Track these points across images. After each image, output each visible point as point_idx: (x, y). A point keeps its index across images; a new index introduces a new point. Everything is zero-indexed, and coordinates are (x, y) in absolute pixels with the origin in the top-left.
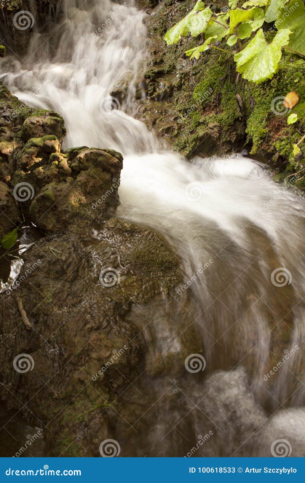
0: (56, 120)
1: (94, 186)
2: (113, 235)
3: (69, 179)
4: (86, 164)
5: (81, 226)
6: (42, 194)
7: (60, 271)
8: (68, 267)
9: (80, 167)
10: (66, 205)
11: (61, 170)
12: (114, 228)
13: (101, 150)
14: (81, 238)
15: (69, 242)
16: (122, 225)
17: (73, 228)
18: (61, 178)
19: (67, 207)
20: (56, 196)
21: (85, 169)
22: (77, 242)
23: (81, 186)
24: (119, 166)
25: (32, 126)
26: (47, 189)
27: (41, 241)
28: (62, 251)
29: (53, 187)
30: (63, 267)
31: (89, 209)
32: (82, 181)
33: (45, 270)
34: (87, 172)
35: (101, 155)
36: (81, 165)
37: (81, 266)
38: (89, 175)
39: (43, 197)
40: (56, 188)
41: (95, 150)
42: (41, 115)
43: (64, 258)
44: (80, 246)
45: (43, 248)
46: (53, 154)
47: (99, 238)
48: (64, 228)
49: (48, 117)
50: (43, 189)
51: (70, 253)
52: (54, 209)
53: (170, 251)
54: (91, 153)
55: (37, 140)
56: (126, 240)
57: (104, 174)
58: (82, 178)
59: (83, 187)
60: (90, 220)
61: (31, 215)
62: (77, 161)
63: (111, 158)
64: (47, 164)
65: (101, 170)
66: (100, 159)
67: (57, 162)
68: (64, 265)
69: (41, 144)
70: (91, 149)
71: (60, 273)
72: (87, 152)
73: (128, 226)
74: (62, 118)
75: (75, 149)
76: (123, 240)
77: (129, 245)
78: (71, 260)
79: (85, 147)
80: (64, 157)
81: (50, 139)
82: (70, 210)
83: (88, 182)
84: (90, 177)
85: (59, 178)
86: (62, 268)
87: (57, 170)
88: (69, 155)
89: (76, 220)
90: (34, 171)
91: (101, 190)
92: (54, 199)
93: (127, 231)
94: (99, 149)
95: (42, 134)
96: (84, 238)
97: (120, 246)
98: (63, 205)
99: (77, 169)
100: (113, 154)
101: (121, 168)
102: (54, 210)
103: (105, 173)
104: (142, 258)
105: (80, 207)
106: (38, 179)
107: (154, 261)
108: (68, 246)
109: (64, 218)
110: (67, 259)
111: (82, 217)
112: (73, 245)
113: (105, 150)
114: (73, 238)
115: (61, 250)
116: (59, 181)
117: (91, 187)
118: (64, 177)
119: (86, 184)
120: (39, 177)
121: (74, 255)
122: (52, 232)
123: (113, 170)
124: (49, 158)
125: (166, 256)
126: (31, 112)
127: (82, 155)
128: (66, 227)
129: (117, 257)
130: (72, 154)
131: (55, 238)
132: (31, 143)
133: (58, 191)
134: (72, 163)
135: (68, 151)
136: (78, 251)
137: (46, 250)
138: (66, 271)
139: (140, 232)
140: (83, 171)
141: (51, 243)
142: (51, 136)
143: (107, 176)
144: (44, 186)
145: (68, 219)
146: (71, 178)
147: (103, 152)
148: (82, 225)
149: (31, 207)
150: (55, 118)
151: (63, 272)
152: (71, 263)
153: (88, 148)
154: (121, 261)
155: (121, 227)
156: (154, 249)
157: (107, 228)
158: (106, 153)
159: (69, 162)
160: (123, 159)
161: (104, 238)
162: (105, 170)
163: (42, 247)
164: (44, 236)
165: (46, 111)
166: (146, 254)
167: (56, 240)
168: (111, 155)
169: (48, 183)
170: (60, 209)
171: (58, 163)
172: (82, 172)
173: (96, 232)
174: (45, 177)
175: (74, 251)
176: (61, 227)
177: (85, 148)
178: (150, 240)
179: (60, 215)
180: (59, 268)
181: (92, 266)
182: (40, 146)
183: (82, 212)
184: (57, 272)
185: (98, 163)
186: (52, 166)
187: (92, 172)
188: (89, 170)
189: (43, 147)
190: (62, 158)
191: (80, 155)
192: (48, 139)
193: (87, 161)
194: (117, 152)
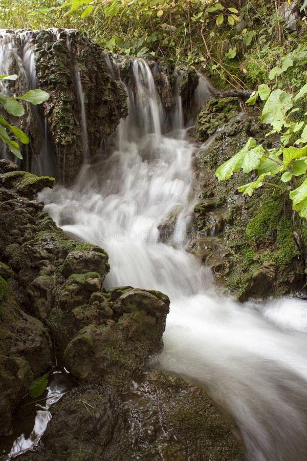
0: (100, 256)
1: (136, 331)
2: (156, 391)
3: (110, 322)
4: (129, 306)
5: (119, 376)
6: (79, 337)
7: (92, 431)
8: (102, 427)
9: (122, 309)
10: (104, 352)
11: (102, 311)
12: (156, 381)
13: (146, 291)
14: (118, 391)
15: (104, 396)
16: (166, 377)
17: (111, 379)
18: (102, 321)
19: (106, 354)
20: (94, 341)
21: (128, 311)
22: (114, 396)
23: (122, 330)
24: (165, 310)
25: (75, 261)
26: (86, 332)
27: (73, 391)
28: (97, 406)
29: (92, 330)
30: (97, 427)
31: (129, 356)
32: (124, 325)
33: (75, 429)
34: (131, 315)
35: (146, 297)
36: (124, 307)
37: (117, 427)
38: (132, 319)
39: (80, 340)
40: (95, 332)
41: (140, 292)
42: (85, 249)
43: (98, 415)
44: (117, 401)
45: (75, 401)
46: (94, 294)
47: (139, 393)
48: (100, 378)
49: (91, 253)
50: (81, 331)
51: (105, 409)
52: (91, 355)
53: (221, 414)
54: (136, 294)
55: (80, 278)
56: (170, 397)
57: (149, 318)
58: (124, 321)
59: (125, 331)
60: (130, 371)
61: (64, 359)
62: (120, 303)
63: (157, 300)
64: (87, 303)
65: (146, 313)
66: (145, 301)
67: (98, 303)
68: (98, 424)
69: (83, 282)
70: (136, 290)
71: (92, 433)
72: (132, 293)
73: (173, 380)
74: (106, 254)
75: (119, 289)
76: (167, 397)
77: (174, 404)
78: (105, 418)
79: (130, 287)
80: (107, 297)
81: (93, 277)
82: (109, 357)
83: (131, 326)
84: (133, 321)
85: (99, 320)
86: (95, 428)
87: (98, 311)
88: (112, 295)
89: (114, 369)
90: (73, 311)
91: (144, 335)
92: (92, 344)
93: (171, 386)
94: (144, 290)
95: (84, 270)
96: (122, 391)
97: (163, 404)
98: (101, 351)
99: (119, 311)
100: (159, 295)
101: (168, 312)
102: (92, 357)
103: (150, 317)
104: (188, 420)
105: (120, 354)
106: (76, 319)
107: (202, 425)
108: (104, 401)
109: (101, 366)
110: (102, 417)
111: (122, 366)
112: (110, 399)
113: (150, 292)
114: (110, 391)
115: (95, 405)
116: (98, 322)
117: (134, 332)
118: (106, 319)
119: (128, 328)
120: (78, 317)
121: (109, 413)
122: (86, 381)
123: (158, 314)
124: (90, 297)
125: (215, 419)
126: (74, 246)
128: (102, 376)
129: (158, 419)
130: (115, 294)
131: (89, 389)
132: (72, 280)
133: (97, 335)
134: (114, 304)
135: (111, 290)
136: (114, 407)
137: (79, 404)
138: (99, 432)
139: (186, 387)
140: (126, 314)
141: (85, 395)
142: (94, 273)
143: (153, 320)
144: (82, 328)
145: (106, 368)
146: (112, 321)
147: (148, 294)
148: (122, 375)
149: (65, 351)
150: (100, 254)
151: (94, 433)
152: (105, 422)
153: (132, 288)
154: (163, 423)
155: (164, 381)
156: (202, 410)
157: (148, 381)
158: (152, 296)
159: (111, 302)
160: (170, 302)
161: (145, 392)
162: (150, 313)
163: (74, 399)
164: (77, 386)
165: (91, 245)
166: (192, 417)
167: (90, 392)
168: (157, 297)
169: (87, 325)
170: (97, 356)
171: (100, 303)
172: (124, 314)
173: (136, 385)
174: (84, 318)
175: (111, 407)
176: (97, 376)
177: (129, 288)
178: (198, 398)
179: (97, 362)
180: (92, 427)
181: (129, 427)
182: (81, 284)
183: (122, 360)
184: (89, 433)
185: (143, 305)
186: (92, 306)
187: (135, 316)
188: (132, 313)
189: (84, 285)
190: (104, 298)
191: (124, 296)
192: (91, 277)
193: (131, 303)
194: (163, 294)
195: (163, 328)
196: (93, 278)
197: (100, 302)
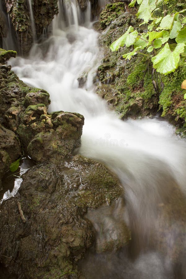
0: (45, 95)
1: (66, 135)
2: (77, 165)
3: (52, 130)
4: (62, 121)
5: (58, 159)
6: (35, 139)
7: (44, 186)
8: (49, 184)
10: (49, 147)
11: (47, 125)
12: (78, 161)
14: (57, 166)
15: (50, 169)
16: (83, 159)
17: (54, 160)
18: (47, 130)
19: (50, 147)
20: (43, 141)
21: (62, 124)
22: (56, 169)
23: (59, 135)
24: (82, 123)
25: (30, 98)
26: (38, 136)
27: (34, 167)
28: (46, 174)
29: (42, 135)
30: (47, 184)
31: (63, 148)
32: (60, 132)
33: (36, 186)
34: (63, 126)
35: (71, 116)
36: (59, 122)
37: (58, 184)
38: (63, 128)
39: (36, 141)
40: (43, 136)
41: (68, 113)
42: (36, 91)
43: (47, 179)
44: (57, 171)
45: (35, 172)
46: (42, 115)
47: (69, 167)
48: (48, 160)
49: (40, 93)
50: (36, 136)
51: (51, 175)
52: (42, 148)
53: (112, 176)
54: (65, 115)
55: (33, 107)
56: (85, 168)
57: (73, 128)
58: (59, 130)
59: (60, 135)
60: (63, 156)
61: (28, 151)
62: (57, 120)
63: (77, 118)
64: (39, 121)
65: (71, 125)
66: (71, 119)
67: (44, 120)
68: (47, 183)
69: (36, 109)
70: (65, 113)
71: (45, 187)
72: (63, 114)
73: (87, 160)
74: (48, 94)
75: (56, 113)
76: (83, 168)
77: (87, 172)
78: (51, 180)
79: (62, 111)
80: (49, 117)
81: (41, 106)
82: (52, 149)
83: (63, 133)
84: (64, 130)
85: (45, 130)
86: (46, 185)
87: (45, 125)
88: (52, 116)
89: (55, 155)
90: (31, 125)
91: (71, 137)
92: (42, 142)
93: (86, 163)
94: (70, 113)
95: (36, 103)
96: (59, 166)
97: (82, 172)
98: (47, 146)
99: (57, 124)
100: (78, 115)
101: (83, 124)
102: (42, 149)
103: (74, 127)
104: (95, 179)
105: (58, 147)
106: (33, 130)
107: (102, 181)
108: (50, 172)
109: (48, 154)
110: (49, 179)
111: (59, 154)
112: (53, 171)
113: (73, 113)
114: (53, 166)
115: (45, 174)
116: (45, 131)
117: (65, 135)
118: (49, 129)
119: (61, 133)
120: (34, 129)
121: (53, 177)
122: (40, 162)
123: (78, 125)
124: (40, 117)
125: (109, 178)
126: (30, 90)
127: (59, 116)
128: (49, 159)
129: (79, 179)
130: (54, 115)
131: (42, 166)
132: (30, 108)
133: (45, 137)
134: (54, 121)
135: (52, 113)
136: (56, 174)
137: (36, 173)
138: (48, 187)
139: (94, 163)
140: (60, 126)
141: (40, 169)
142: (42, 104)
143: (75, 129)
144: (37, 134)
145: (50, 155)
146: (53, 130)
148: (59, 158)
149: (28, 147)
150: (44, 93)
151: (46, 187)
152: (51, 182)
153: (64, 112)
154: (82, 181)
155: (82, 160)
156: (102, 174)
157: (74, 161)
158: (74, 115)
159: (52, 120)
160: (84, 119)
161: (72, 166)
162: (73, 125)
163: (34, 171)
164: (36, 165)
165: (39, 89)
166: (97, 178)
167: (43, 168)
168: (77, 116)
169: (39, 133)
170: (45, 148)
173: (67, 163)
174: (37, 129)
175: (54, 174)
176: (46, 159)
177: (61, 112)
178: (100, 168)
179: (46, 152)
180: (44, 185)
181: (64, 184)
182: (35, 110)
183: (59, 150)
184: (43, 187)
185: (69, 121)
186: (41, 123)
187: (65, 126)
188: (64, 125)
189: (37, 111)
190: (48, 117)
192: (40, 106)
193: (63, 120)
194: (81, 115)
195: (81, 133)
196: (41, 107)
197: (46, 120)
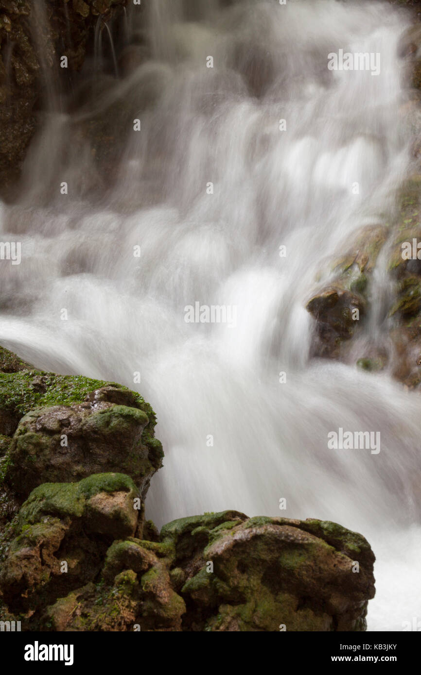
0: (128, 417)
4: (241, 580)
9: (216, 591)
11: (148, 604)
13: (292, 525)
21: (236, 598)
24: (360, 586)
25: (45, 440)
34: (246, 610)
35: (293, 545)
41: (271, 529)
42: (77, 398)
46: (117, 545)
49: (97, 408)
54: (256, 537)
57: (305, 617)
62: (205, 570)
63: (328, 554)
64: (96, 580)
66: (292, 561)
67: (131, 574)
69: (78, 509)
70: (256, 523)
72: (241, 534)
74: (147, 407)
75: (198, 524)
79: (234, 514)
80: (160, 555)
81: (111, 490)
87: (134, 603)
88: (176, 544)
94: (282, 523)
95: (79, 468)
99: (206, 599)
100: (335, 536)
101: (370, 592)
103: (311, 613)
113: (304, 526)
123: (337, 601)
124: (103, 556)
126: (40, 388)
130: (185, 541)
132: (41, 504)
134: (187, 575)
135: (173, 529)
142: (113, 475)
147: (299, 535)
150: (126, 409)
153: (244, 517)
158: (311, 539)
159: (177, 571)
160: (373, 559)
162: (309, 599)
165: (93, 384)
168: (329, 543)
171: (139, 578)
172: (222, 609)
177: (232, 517)
182: (73, 516)
185: (283, 575)
186: (114, 591)
187: (260, 611)
188: (250, 605)
189: (83, 518)
190: (152, 558)
191: (218, 546)
192: (102, 490)
193: (243, 568)
194: (347, 532)
196: (111, 493)
197: (141, 573)
